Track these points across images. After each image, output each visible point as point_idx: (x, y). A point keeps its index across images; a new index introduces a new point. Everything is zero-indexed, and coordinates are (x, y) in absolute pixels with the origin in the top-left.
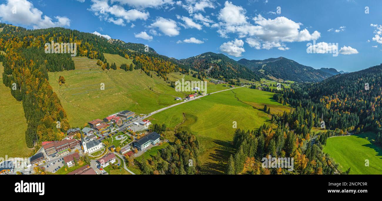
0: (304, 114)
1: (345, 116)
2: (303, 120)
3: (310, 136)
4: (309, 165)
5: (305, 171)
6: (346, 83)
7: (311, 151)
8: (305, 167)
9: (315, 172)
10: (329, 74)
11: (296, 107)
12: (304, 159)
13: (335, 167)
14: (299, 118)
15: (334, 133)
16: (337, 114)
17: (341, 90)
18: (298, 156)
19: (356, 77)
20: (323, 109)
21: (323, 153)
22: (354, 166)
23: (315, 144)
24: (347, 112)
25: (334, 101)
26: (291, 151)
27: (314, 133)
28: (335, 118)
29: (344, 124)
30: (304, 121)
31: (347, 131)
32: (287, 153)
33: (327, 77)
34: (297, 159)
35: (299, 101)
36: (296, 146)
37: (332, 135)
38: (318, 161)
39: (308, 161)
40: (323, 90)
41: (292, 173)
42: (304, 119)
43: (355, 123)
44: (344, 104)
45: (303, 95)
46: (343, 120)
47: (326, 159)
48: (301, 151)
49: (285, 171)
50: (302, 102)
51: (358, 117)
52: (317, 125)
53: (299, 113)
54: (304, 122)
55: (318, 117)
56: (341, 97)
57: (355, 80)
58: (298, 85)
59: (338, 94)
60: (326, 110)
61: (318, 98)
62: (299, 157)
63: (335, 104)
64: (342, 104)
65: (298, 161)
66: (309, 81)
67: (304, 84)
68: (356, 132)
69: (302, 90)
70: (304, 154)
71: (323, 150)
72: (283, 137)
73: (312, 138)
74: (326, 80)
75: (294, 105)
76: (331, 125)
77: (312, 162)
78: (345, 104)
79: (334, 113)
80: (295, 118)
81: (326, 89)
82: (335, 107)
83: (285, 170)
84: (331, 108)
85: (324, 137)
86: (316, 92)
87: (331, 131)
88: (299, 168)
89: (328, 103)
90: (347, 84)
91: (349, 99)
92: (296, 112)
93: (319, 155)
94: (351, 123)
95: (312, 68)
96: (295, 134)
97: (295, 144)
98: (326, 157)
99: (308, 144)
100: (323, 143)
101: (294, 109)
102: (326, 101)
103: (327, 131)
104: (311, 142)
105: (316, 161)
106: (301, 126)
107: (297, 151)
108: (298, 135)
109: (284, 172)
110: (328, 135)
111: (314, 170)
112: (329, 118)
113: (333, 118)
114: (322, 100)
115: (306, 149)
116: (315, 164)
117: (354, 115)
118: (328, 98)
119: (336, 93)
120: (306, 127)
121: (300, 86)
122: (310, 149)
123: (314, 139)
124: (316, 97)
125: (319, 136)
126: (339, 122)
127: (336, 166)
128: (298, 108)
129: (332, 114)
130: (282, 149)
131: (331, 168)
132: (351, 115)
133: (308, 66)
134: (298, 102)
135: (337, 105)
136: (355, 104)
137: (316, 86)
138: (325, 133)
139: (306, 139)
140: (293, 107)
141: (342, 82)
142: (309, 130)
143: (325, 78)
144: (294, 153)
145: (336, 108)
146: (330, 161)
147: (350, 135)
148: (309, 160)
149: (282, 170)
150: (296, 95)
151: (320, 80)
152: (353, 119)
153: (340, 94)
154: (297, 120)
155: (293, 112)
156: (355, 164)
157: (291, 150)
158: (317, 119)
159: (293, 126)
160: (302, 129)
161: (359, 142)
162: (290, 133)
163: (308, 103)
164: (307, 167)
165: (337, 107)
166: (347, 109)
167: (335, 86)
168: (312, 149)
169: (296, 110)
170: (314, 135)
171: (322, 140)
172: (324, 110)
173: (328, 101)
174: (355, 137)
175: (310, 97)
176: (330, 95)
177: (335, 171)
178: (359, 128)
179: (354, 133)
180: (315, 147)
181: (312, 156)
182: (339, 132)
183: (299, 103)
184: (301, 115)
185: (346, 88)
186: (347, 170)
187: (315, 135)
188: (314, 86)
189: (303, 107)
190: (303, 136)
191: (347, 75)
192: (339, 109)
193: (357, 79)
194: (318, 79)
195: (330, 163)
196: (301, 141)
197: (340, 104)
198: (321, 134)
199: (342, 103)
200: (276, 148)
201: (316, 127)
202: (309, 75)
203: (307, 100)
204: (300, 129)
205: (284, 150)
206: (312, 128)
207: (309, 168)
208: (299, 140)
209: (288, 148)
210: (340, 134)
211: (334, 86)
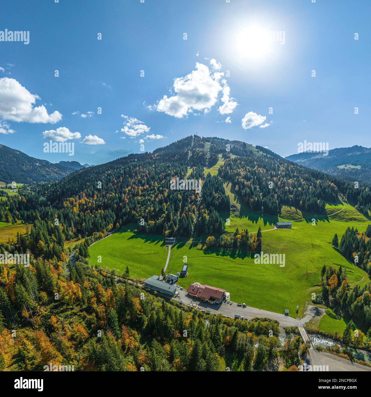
0: (48, 228)
1: (98, 215)
2: (48, 237)
3: (67, 254)
4: (84, 289)
5: (84, 299)
6: (92, 178)
7: (77, 272)
8: (81, 295)
9: (96, 293)
10: (71, 169)
11: (33, 221)
12: (74, 286)
13: (113, 275)
14: (42, 236)
15: (93, 239)
16: (90, 216)
17: (87, 187)
18: (64, 287)
19: (103, 170)
20: (70, 214)
21: (92, 267)
22: (130, 263)
23: (77, 262)
24: (99, 211)
25: (82, 202)
26: (52, 286)
27: (69, 249)
28: (88, 221)
29: (101, 225)
30: (51, 238)
31: (107, 231)
32: (48, 292)
33: (68, 173)
34: (66, 291)
35: (35, 212)
36: (54, 276)
37: (92, 242)
38: (91, 279)
39: (80, 286)
40: (65, 190)
41: (71, 312)
42: (50, 235)
43: (112, 220)
44: (94, 202)
45: (40, 202)
46: (98, 220)
47: (98, 271)
48: (64, 279)
49: (61, 316)
50: (40, 212)
51: (113, 212)
52: (69, 237)
53: (40, 229)
54: (51, 240)
55: (67, 226)
56: (89, 195)
57: (102, 173)
58: (30, 189)
59: (85, 192)
60: (74, 215)
61: (60, 203)
62: (67, 287)
63: (84, 205)
64: (92, 203)
65: (68, 293)
66: (45, 181)
67: (38, 186)
68: (116, 230)
69: (37, 194)
70: (70, 281)
71: (89, 263)
72: (31, 273)
73: (70, 255)
74: (68, 176)
75: (29, 220)
76: (85, 231)
77: (85, 284)
78: (96, 201)
79: (85, 216)
80: (36, 238)
81: (69, 188)
82: (84, 208)
83: (61, 314)
84: (80, 211)
85: (84, 249)
86: (56, 195)
87: (88, 238)
88: (75, 301)
89: (75, 206)
90: (94, 179)
91: (99, 195)
92: (36, 229)
93: (88, 271)
94: (107, 221)
95: (47, 162)
96: (46, 261)
97: (52, 274)
98: (97, 270)
99: (68, 266)
100: (86, 256)
101: (30, 226)
102: (72, 203)
103: (84, 240)
104: (70, 261)
105: (89, 280)
106: (48, 247)
107: (59, 281)
108: (50, 260)
109: (60, 318)
110: (87, 244)
111: (93, 291)
112: (81, 224)
113: (85, 222)
114: (66, 204)
115: (69, 273)
116: (90, 284)
117: (108, 212)
118: (74, 200)
119: (83, 191)
120: (56, 245)
121: (33, 190)
122: (74, 270)
123: (72, 257)
124: (57, 201)
125: (77, 250)
126: (94, 224)
127: (113, 273)
128: (36, 222)
129: (84, 218)
130: (38, 290)
131: (109, 277)
132: (104, 212)
133: (42, 159)
134: (34, 214)
135: (86, 206)
136: (106, 200)
137: (56, 186)
138: (83, 243)
139: (63, 261)
140: (29, 223)
141: (87, 177)
142: (62, 248)
143: (66, 174)
144: (56, 286)
145: (86, 210)
146: (104, 272)
147: (111, 235)
148: (80, 284)
149: (57, 318)
150: (29, 204)
151: (60, 178)
152: (108, 217)
153: (87, 191)
154: (40, 239)
155: (30, 230)
156: (129, 260)
157: (50, 285)
158: (67, 230)
159: (39, 251)
160: (52, 250)
161: (123, 237)
162: (37, 262)
163: (48, 211)
164: (83, 294)
165: (87, 207)
166: (98, 207)
167: (80, 183)
168: (77, 270)
169: (35, 226)
170: (70, 251)
171: (83, 252)
172: (73, 216)
173: (74, 203)
174: (117, 234)
175: (49, 203)
176: (76, 196)
177: (115, 278)
178: (118, 224)
179: (114, 230)
180: (79, 266)
181: (80, 277)
182: (98, 236)
183: (36, 215)
184: (43, 231)
185: (93, 184)
186: (125, 270)
187: (72, 251)
188: (53, 187)
189: (43, 219)
190: (58, 259)
191: (93, 168)
192: (89, 209)
193: (104, 172)
194: (56, 177)
195: (105, 274)
196: (58, 266)
197: (90, 204)
198: (79, 247)
199: (91, 201)
200: (29, 295)
201: (70, 240)
202: (44, 173)
203: (47, 208)
204: (50, 251)
205: (42, 290)
206: (65, 244)
207: (86, 293)
208: (54, 266)
209: (46, 285)
210: (100, 237)
211: (78, 184)
